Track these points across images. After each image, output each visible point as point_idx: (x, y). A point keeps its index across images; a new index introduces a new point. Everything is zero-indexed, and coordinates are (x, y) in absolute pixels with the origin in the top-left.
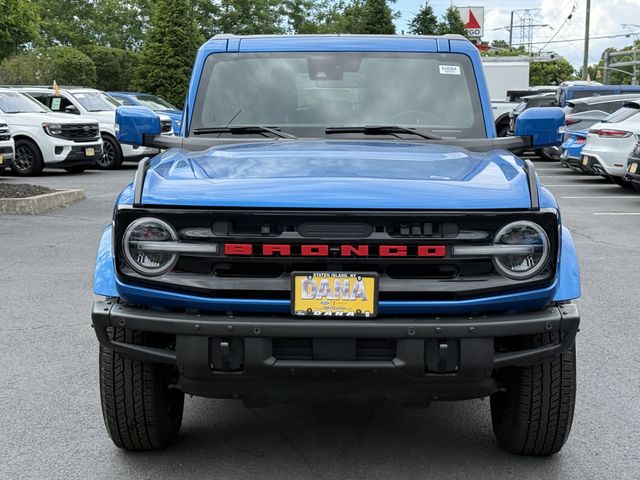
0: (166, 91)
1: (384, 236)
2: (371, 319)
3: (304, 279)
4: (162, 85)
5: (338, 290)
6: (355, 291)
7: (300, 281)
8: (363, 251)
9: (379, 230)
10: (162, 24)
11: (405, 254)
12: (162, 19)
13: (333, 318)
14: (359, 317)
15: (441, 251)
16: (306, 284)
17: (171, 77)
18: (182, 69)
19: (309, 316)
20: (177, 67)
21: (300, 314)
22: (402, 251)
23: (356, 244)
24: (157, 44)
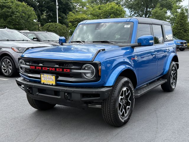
0: (178, 35)
1: (58, 66)
2: (54, 86)
3: (43, 75)
4: (177, 34)
5: (49, 78)
6: (52, 79)
7: (42, 75)
8: (53, 69)
9: (57, 65)
10: (178, 20)
11: (61, 71)
12: (178, 19)
13: (48, 85)
14: (52, 85)
15: (68, 70)
16: (43, 76)
17: (179, 32)
18: (182, 30)
19: (44, 84)
20: (181, 29)
21: (42, 83)
22: (61, 70)
23: (52, 67)
24: (177, 24)
